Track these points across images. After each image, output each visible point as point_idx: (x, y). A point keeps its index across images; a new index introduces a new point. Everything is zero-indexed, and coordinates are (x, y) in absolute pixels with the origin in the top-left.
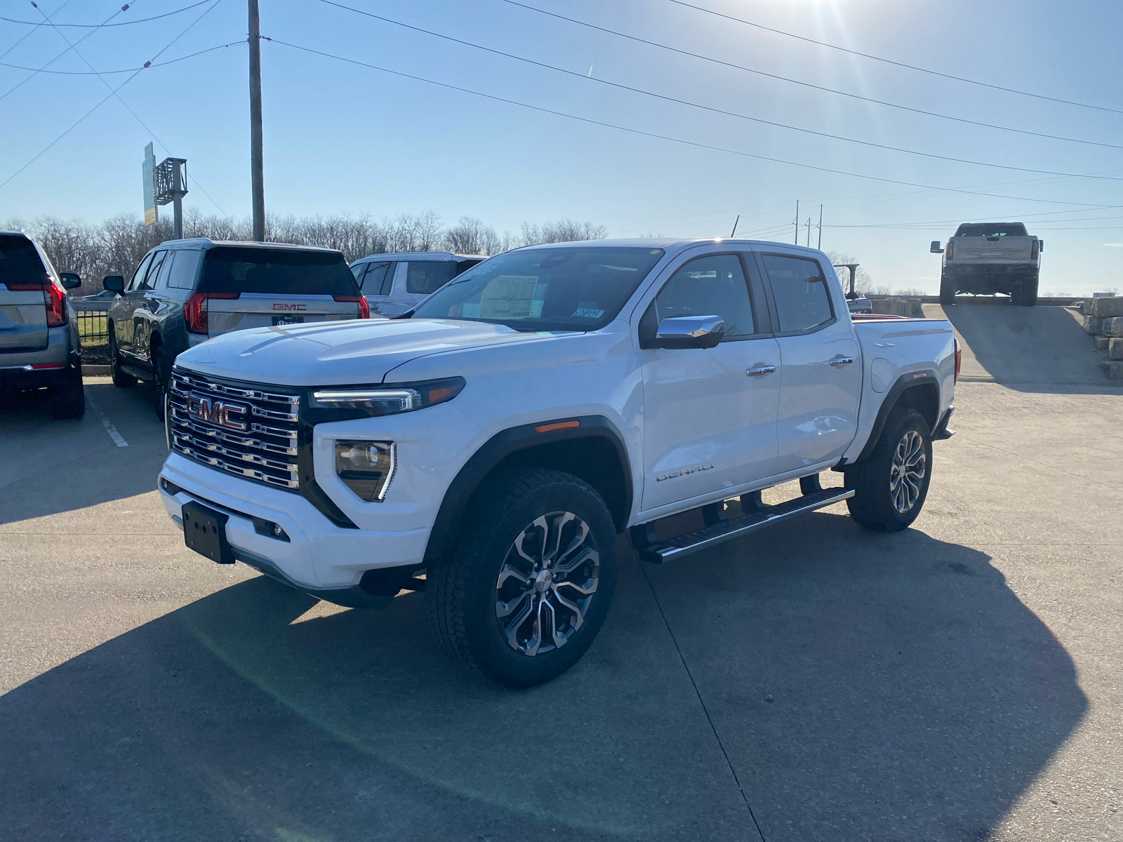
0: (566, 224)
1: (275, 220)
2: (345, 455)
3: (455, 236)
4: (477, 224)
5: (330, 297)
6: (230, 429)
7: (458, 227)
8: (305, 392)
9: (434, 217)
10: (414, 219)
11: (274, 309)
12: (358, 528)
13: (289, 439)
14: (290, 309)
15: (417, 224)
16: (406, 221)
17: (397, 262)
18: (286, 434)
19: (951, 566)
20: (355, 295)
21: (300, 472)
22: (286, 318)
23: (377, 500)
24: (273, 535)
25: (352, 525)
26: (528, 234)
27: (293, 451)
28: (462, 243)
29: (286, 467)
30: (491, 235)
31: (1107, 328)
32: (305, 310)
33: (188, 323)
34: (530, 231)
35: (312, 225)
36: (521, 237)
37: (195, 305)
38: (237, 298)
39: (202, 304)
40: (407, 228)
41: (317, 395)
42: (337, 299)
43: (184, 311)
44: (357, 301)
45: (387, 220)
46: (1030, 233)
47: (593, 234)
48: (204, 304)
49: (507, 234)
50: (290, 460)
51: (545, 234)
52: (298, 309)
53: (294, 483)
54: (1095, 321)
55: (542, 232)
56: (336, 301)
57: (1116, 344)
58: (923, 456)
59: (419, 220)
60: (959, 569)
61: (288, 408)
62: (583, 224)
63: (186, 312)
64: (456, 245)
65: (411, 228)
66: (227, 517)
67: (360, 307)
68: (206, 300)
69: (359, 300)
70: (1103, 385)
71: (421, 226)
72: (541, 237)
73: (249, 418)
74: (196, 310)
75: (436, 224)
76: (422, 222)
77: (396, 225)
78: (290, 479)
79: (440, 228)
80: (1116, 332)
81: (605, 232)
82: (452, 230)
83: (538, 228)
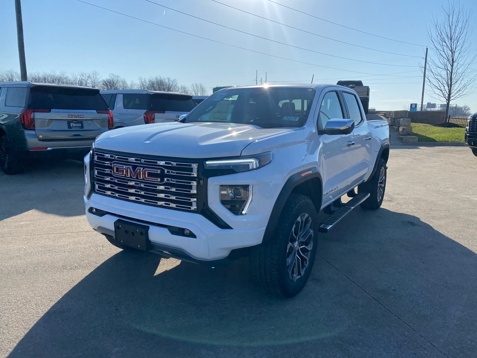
0: (159, 78)
1: (15, 74)
2: (223, 192)
3: (107, 83)
4: (117, 77)
5: (95, 111)
6: (149, 182)
7: (108, 78)
8: (201, 162)
9: (97, 74)
10: (87, 74)
11: (69, 117)
12: (232, 229)
13: (192, 186)
14: (77, 117)
15: (89, 77)
16: (83, 75)
17: (117, 94)
18: (190, 183)
19: (408, 222)
20: (106, 110)
21: (197, 202)
22: (74, 122)
23: (242, 214)
24: (184, 235)
25: (228, 227)
26: (141, 82)
27: (194, 191)
28: (110, 85)
29: (190, 200)
30: (124, 82)
31: (398, 123)
32: (84, 117)
33: (23, 125)
34: (143, 80)
35: (34, 76)
36: (138, 83)
37: (27, 115)
38: (50, 111)
39: (31, 115)
40: (84, 79)
41: (207, 162)
42: (98, 112)
43: (21, 118)
44: (107, 113)
45: (74, 75)
46: (364, 85)
47: (171, 83)
48: (32, 115)
49: (132, 82)
50: (193, 196)
51: (150, 82)
52: (81, 117)
53: (194, 207)
54: (393, 120)
55: (148, 81)
56: (98, 113)
57: (403, 129)
58: (384, 177)
59: (89, 75)
60: (412, 224)
61: (191, 170)
62: (167, 78)
63: (22, 119)
64: (107, 87)
65: (86, 79)
66: (149, 227)
67: (109, 116)
68: (33, 113)
69: (108, 112)
70: (401, 145)
71: (90, 77)
72: (148, 83)
73: (162, 176)
74: (27, 117)
75: (98, 77)
76: (91, 76)
77: (79, 77)
78: (192, 206)
79: (100, 79)
80: (402, 124)
81: (177, 81)
82: (105, 80)
83: (146, 79)
